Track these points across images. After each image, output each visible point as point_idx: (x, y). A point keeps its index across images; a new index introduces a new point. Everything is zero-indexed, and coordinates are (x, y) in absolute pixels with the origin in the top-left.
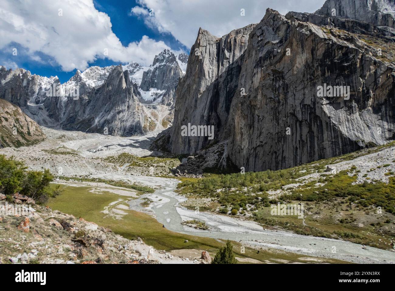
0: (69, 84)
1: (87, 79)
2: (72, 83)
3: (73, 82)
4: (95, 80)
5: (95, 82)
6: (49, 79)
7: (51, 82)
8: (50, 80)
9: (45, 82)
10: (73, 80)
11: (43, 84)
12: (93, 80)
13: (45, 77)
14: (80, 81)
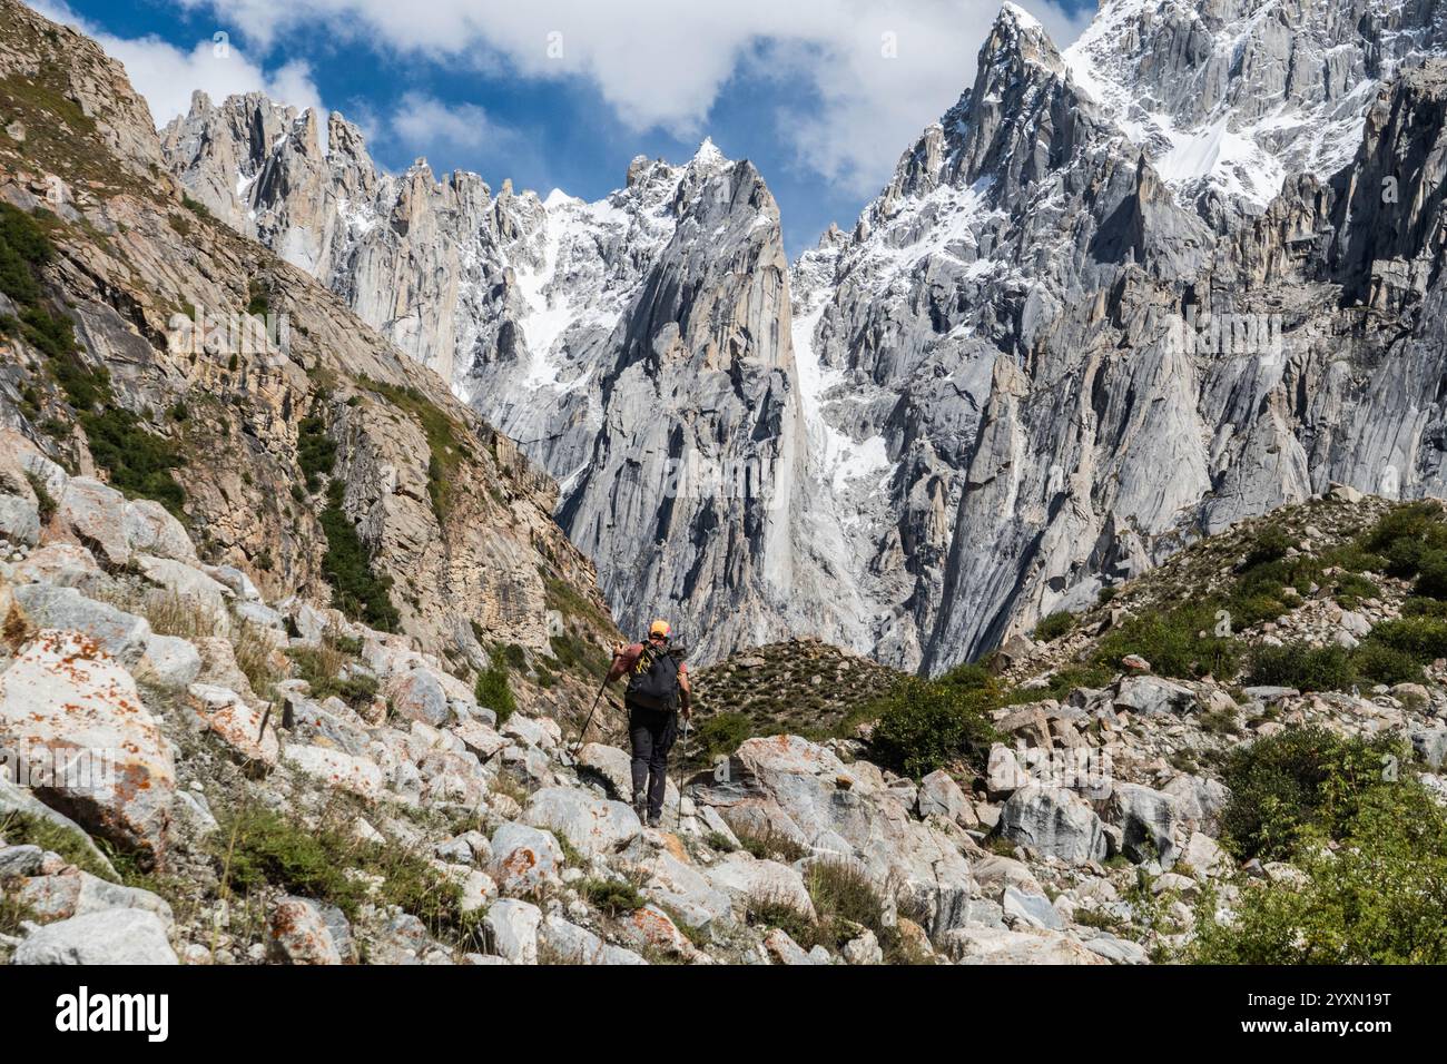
0: (899, 240)
1: (1163, 121)
2: (932, 214)
3: (942, 194)
4: (1280, 119)
5: (1281, 139)
6: (602, 210)
7: (642, 243)
8: (622, 217)
9: (550, 254)
10: (952, 177)
11: (527, 284)
12: (1263, 108)
13: (557, 197)
14: (1056, 161)
